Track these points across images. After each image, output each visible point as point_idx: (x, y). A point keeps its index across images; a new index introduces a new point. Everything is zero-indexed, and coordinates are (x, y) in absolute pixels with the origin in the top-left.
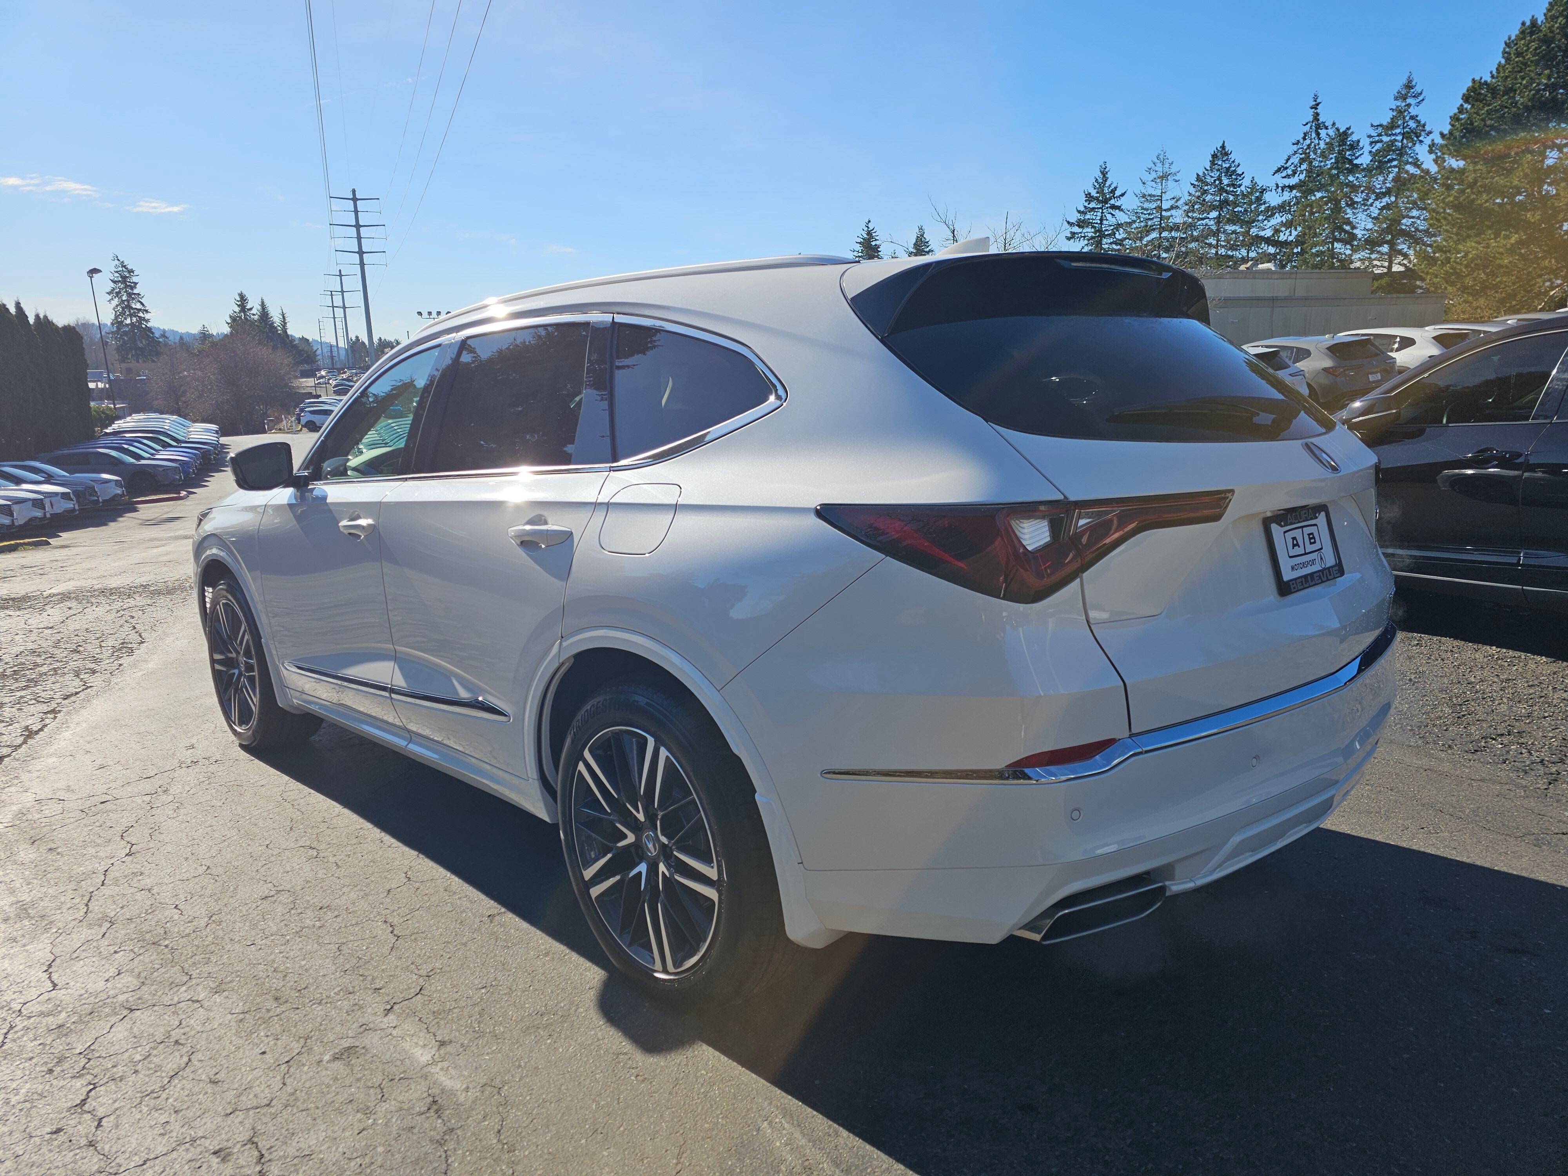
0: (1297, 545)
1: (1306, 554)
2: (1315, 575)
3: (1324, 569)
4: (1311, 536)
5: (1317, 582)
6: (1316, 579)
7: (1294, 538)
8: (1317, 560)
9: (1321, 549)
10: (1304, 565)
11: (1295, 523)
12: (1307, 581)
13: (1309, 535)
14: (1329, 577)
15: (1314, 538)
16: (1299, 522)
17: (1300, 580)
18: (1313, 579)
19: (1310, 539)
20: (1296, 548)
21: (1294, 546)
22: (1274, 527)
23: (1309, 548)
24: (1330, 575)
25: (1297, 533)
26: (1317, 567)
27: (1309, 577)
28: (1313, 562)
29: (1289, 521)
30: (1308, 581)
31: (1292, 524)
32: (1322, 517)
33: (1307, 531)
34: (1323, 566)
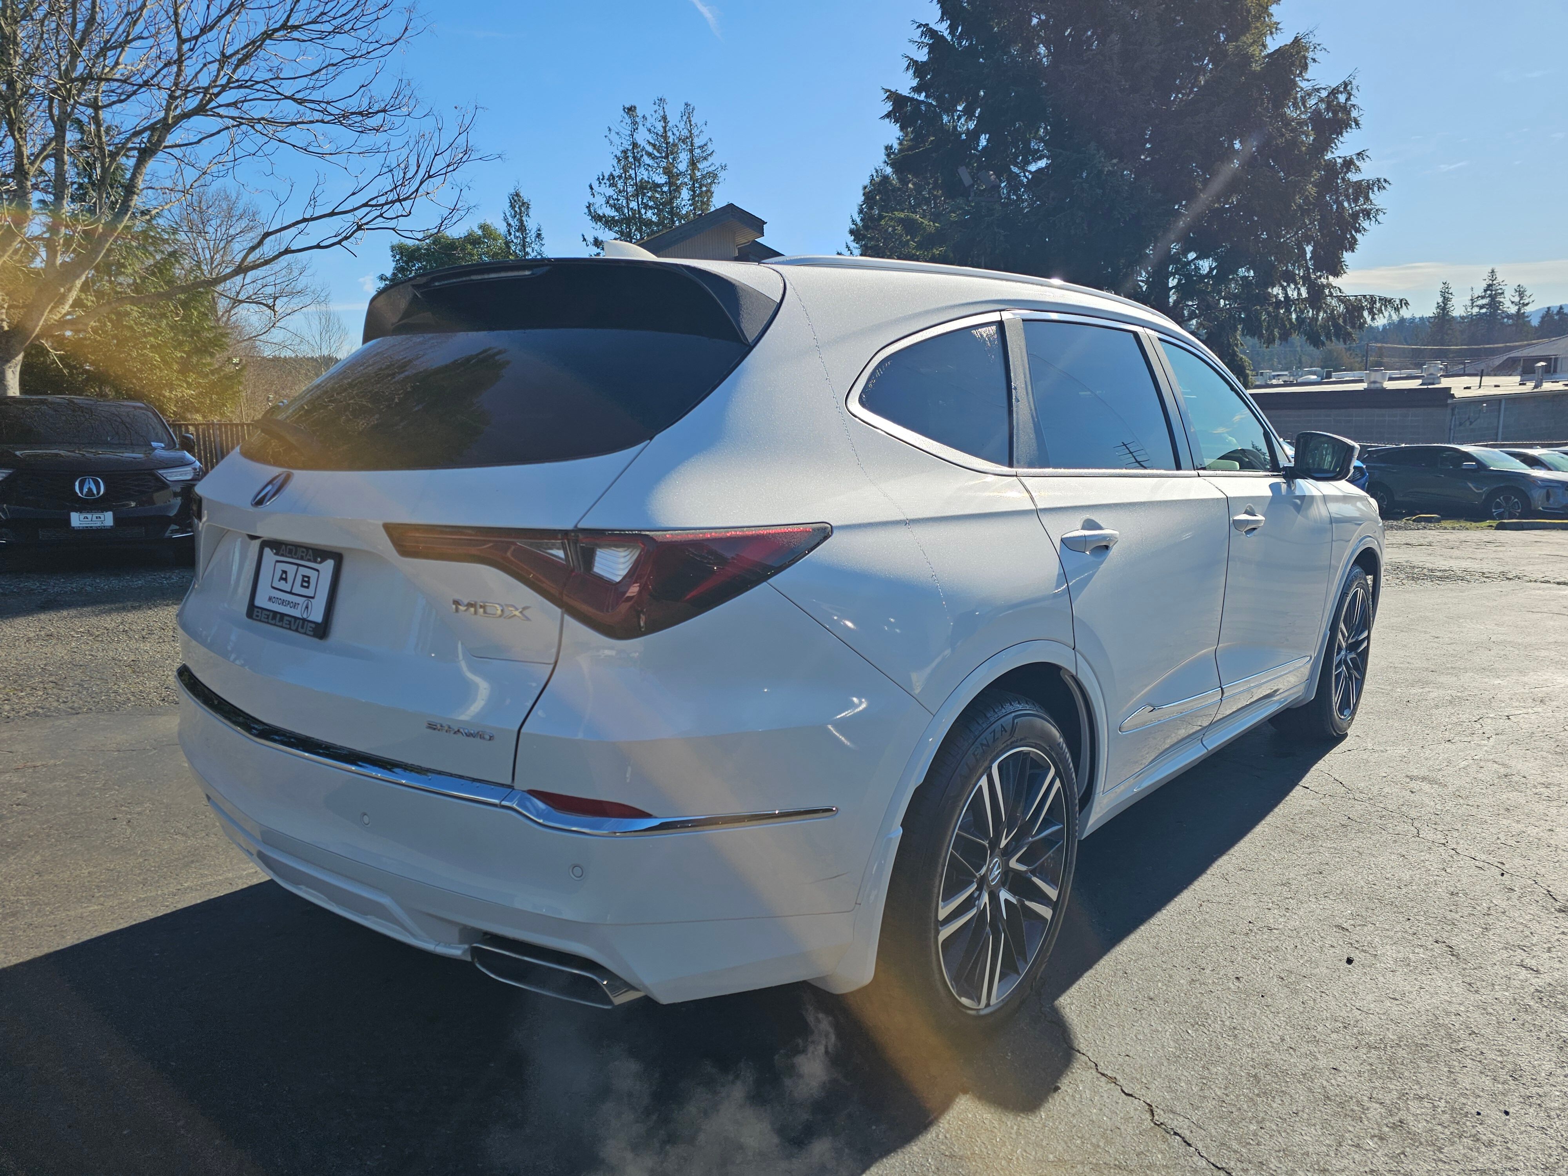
0: (285, 580)
1: (291, 593)
2: (286, 618)
3: (304, 620)
4: (306, 579)
5: (284, 625)
6: (285, 621)
7: (285, 572)
8: (300, 606)
9: (313, 598)
10: (283, 602)
11: (286, 556)
12: (274, 618)
13: (304, 576)
14: (300, 629)
15: (308, 582)
16: (292, 557)
17: (268, 613)
18: (281, 620)
19: (303, 581)
20: (283, 582)
21: (281, 579)
22: (267, 550)
23: (298, 589)
24: (302, 627)
25: (291, 569)
26: (296, 613)
27: (278, 616)
28: (295, 605)
29: (281, 552)
30: (276, 618)
31: (282, 555)
32: (330, 564)
33: (303, 571)
34: (305, 616)
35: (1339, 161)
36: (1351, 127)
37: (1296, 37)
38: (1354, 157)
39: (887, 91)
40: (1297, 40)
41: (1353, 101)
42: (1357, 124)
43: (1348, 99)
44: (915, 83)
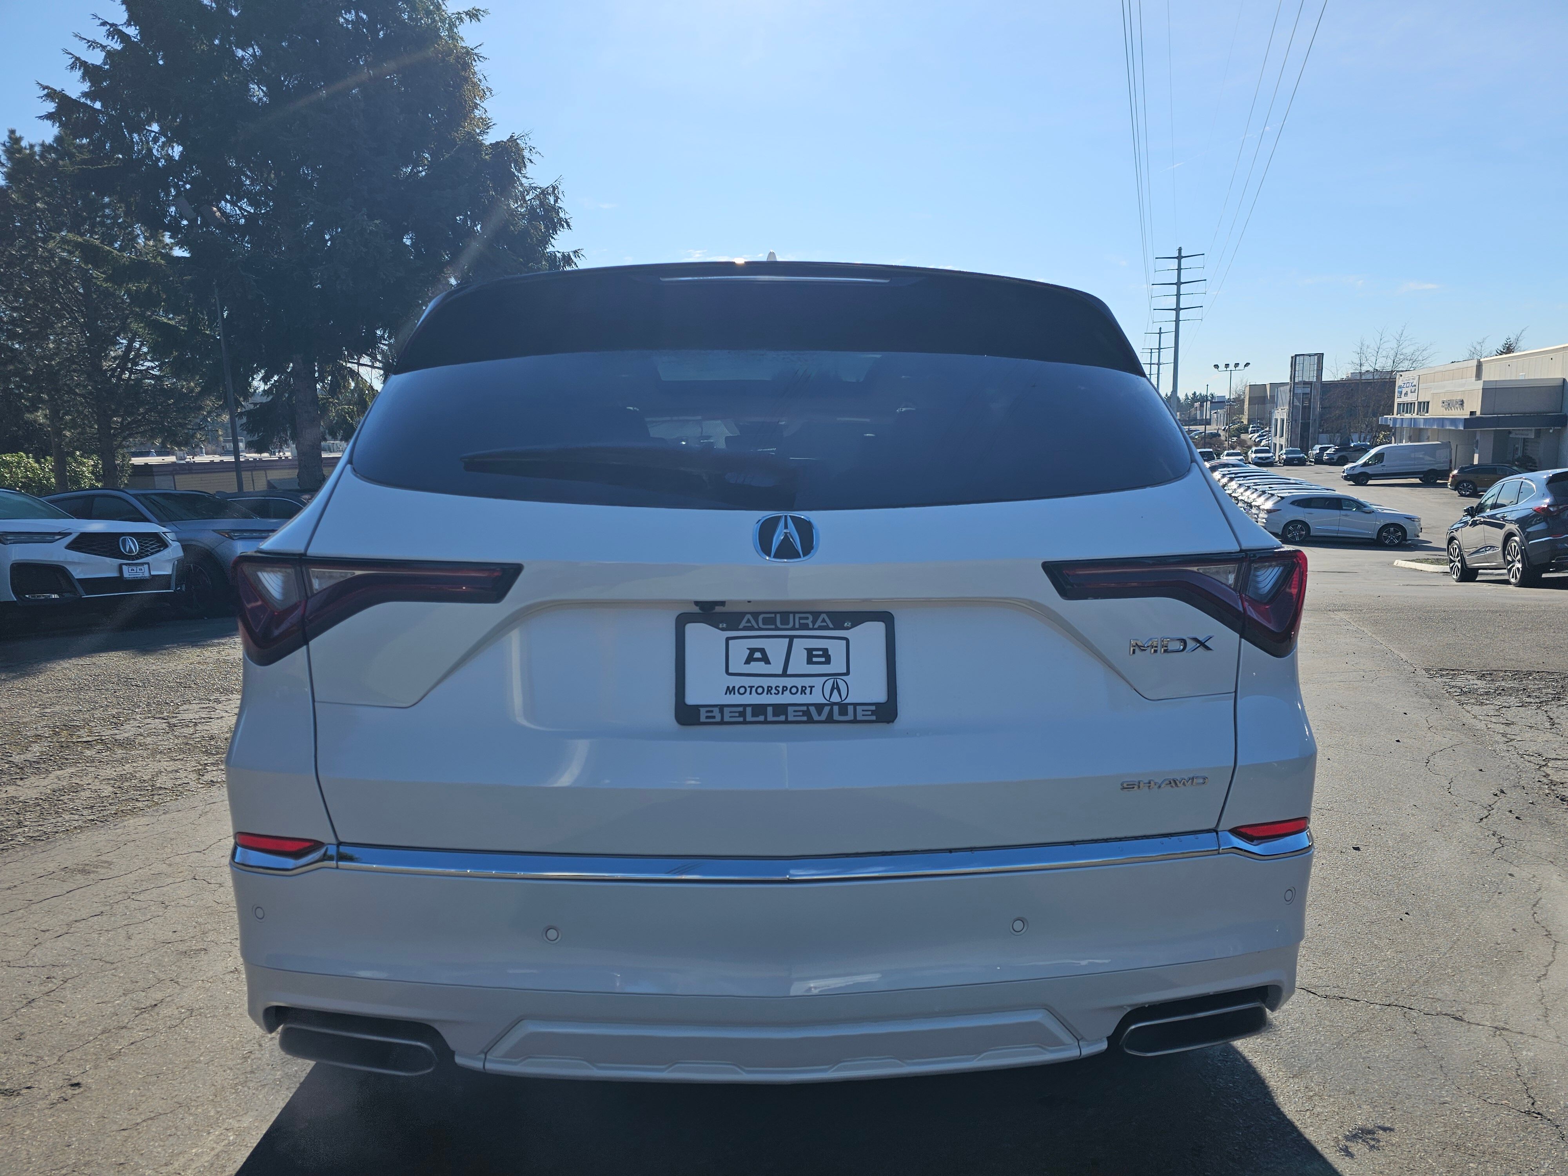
0: (763, 660)
1: (784, 675)
4: (818, 653)
7: (757, 650)
8: (818, 689)
9: (844, 674)
10: (769, 690)
12: (760, 714)
13: (811, 651)
14: (837, 718)
15: (826, 658)
17: (737, 709)
19: (812, 657)
20: (757, 664)
21: (752, 660)
23: (801, 668)
24: (842, 715)
25: (772, 644)
27: (770, 709)
28: (803, 690)
33: (806, 643)
35: (558, 255)
36: (563, 227)
37: (512, 137)
38: (571, 254)
39: (45, 88)
40: (512, 139)
41: (560, 204)
42: (568, 225)
43: (556, 201)
44: (86, 87)
